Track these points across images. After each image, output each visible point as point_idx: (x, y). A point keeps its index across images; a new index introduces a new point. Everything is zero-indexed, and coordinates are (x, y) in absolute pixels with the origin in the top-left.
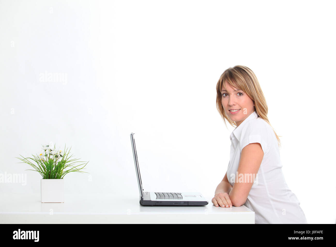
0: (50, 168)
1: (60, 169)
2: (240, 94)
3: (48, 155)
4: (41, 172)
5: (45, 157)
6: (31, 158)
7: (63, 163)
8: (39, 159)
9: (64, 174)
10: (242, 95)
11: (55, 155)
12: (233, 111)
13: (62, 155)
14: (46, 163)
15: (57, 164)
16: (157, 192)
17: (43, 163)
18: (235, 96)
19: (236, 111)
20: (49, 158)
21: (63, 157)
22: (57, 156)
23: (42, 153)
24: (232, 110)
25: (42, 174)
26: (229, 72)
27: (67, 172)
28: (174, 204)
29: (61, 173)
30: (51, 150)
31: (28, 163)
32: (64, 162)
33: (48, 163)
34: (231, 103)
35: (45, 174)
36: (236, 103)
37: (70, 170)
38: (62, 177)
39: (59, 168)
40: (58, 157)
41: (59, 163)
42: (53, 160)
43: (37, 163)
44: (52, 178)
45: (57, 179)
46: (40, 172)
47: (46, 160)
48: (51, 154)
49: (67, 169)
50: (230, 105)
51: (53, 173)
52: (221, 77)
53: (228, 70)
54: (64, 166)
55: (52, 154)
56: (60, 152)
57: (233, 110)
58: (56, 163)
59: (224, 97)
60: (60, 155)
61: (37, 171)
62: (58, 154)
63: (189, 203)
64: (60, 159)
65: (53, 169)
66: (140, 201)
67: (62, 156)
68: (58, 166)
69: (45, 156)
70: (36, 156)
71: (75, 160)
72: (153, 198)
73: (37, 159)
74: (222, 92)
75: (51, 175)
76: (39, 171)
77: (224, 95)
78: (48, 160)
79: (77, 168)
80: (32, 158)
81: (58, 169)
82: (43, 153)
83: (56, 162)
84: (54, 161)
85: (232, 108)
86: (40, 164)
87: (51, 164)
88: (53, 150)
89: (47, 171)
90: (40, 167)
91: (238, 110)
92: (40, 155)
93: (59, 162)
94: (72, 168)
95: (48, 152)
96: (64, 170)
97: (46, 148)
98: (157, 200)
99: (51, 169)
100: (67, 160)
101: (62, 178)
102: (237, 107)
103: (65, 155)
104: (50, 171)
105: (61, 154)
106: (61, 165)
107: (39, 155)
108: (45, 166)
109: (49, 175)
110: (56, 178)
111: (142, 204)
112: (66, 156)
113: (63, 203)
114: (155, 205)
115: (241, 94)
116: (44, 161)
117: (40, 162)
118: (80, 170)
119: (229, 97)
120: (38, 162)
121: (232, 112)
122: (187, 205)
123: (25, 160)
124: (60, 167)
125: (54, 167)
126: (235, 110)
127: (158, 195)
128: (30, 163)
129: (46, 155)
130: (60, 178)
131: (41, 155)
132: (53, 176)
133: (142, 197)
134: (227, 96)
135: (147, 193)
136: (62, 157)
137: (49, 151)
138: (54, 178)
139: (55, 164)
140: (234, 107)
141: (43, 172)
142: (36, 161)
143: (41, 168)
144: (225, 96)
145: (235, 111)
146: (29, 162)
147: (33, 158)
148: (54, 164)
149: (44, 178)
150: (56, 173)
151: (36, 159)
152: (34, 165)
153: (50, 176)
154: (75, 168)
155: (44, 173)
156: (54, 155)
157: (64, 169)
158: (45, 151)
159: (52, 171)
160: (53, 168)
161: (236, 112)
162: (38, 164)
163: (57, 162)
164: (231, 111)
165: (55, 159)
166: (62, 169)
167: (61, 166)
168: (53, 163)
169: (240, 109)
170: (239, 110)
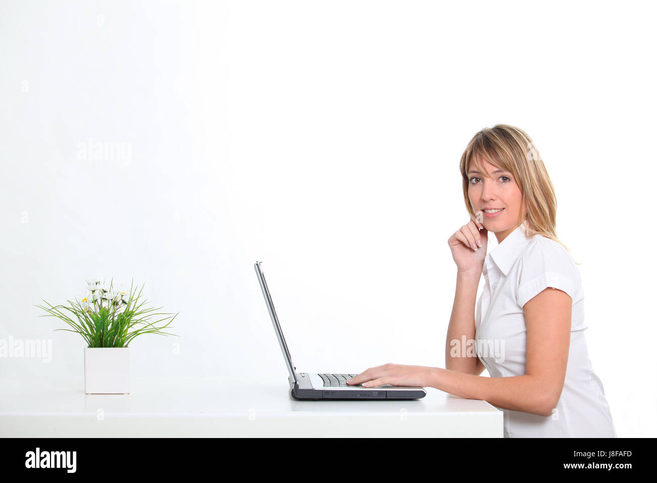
0: (102, 327)
1: (122, 328)
2: (505, 179)
3: (99, 301)
4: (85, 335)
5: (92, 306)
6: (64, 307)
7: (127, 316)
8: (81, 310)
9: (130, 337)
10: (508, 180)
11: (112, 300)
12: (490, 212)
13: (127, 301)
14: (94, 317)
15: (116, 318)
16: (322, 372)
17: (89, 317)
18: (495, 182)
19: (497, 211)
20: (100, 307)
21: (129, 305)
22: (115, 303)
23: (87, 297)
24: (487, 209)
25: (86, 338)
26: (483, 136)
27: (136, 333)
28: (358, 396)
29: (124, 336)
30: (105, 292)
31: (58, 317)
32: (129, 314)
33: (99, 316)
34: (487, 196)
35: (93, 338)
36: (497, 196)
37: (141, 330)
38: (125, 344)
39: (120, 326)
40: (117, 304)
41: (120, 315)
42: (108, 311)
43: (78, 315)
44: (106, 346)
45: (117, 347)
46: (83, 333)
47: (94, 311)
48: (103, 299)
49: (136, 327)
50: (485, 200)
51: (109, 336)
52: (469, 144)
53: (481, 132)
54: (129, 323)
55: (106, 299)
56: (122, 296)
57: (491, 209)
58: (114, 317)
59: (474, 184)
60: (122, 302)
61: (78, 332)
62: (119, 299)
63: (388, 394)
64: (122, 309)
65: (109, 328)
66: (293, 390)
67: (125, 303)
68: (119, 323)
69: (93, 302)
70: (75, 302)
71: (151, 310)
72: (318, 385)
73: (77, 309)
74: (470, 176)
75: (104, 340)
76: (81, 333)
77: (474, 180)
78: (98, 310)
79: (156, 325)
80: (67, 307)
81: (119, 328)
82: (89, 296)
83: (113, 314)
84: (110, 313)
85: (487, 206)
86: (82, 318)
87: (105, 318)
88: (108, 291)
89: (97, 332)
90: (82, 324)
91: (499, 210)
92: (83, 301)
93: (121, 313)
94: (145, 326)
95: (98, 295)
96: (130, 330)
97: (93, 287)
98: (326, 389)
99: (105, 328)
100: (136, 310)
101: (126, 346)
102: (497, 204)
103: (131, 300)
104: (103, 333)
105: (123, 298)
106: (125, 319)
107: (80, 300)
108: (93, 323)
109: (101, 340)
110: (114, 346)
111: (296, 396)
112: (133, 303)
113: (129, 394)
114: (321, 397)
115: (507, 178)
116: (91, 311)
117: (83, 314)
118: (161, 330)
119: (483, 184)
120: (79, 313)
121: (488, 213)
122: (385, 398)
123: (53, 310)
124: (121, 324)
125: (109, 324)
126: (495, 209)
127: (325, 378)
128: (64, 316)
129: (95, 301)
130: (121, 346)
131: (85, 300)
132: (108, 343)
133: (296, 383)
134: (479, 183)
135: (303, 375)
136: (127, 305)
137: (101, 293)
138: (110, 346)
139: (112, 318)
140: (494, 204)
141: (89, 334)
142: (74, 313)
143: (84, 326)
144: (475, 182)
145: (493, 211)
146: (61, 315)
147: (69, 306)
148: (110, 318)
149: (90, 346)
150: (115, 336)
151: (74, 309)
152: (71, 320)
153: (101, 342)
154: (151, 327)
155: (90, 336)
156: (110, 301)
157: (129, 328)
158: (93, 293)
159: (107, 333)
160: (108, 326)
161: (495, 213)
162: (79, 318)
163: (116, 314)
164: (487, 211)
165: (112, 307)
166: (125, 328)
167: (125, 322)
168: (107, 317)
169: (504, 209)
170: (501, 211)
